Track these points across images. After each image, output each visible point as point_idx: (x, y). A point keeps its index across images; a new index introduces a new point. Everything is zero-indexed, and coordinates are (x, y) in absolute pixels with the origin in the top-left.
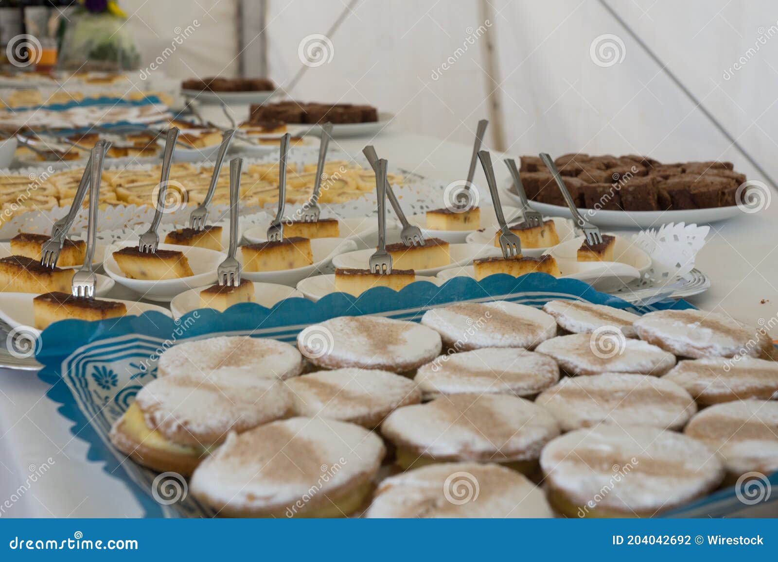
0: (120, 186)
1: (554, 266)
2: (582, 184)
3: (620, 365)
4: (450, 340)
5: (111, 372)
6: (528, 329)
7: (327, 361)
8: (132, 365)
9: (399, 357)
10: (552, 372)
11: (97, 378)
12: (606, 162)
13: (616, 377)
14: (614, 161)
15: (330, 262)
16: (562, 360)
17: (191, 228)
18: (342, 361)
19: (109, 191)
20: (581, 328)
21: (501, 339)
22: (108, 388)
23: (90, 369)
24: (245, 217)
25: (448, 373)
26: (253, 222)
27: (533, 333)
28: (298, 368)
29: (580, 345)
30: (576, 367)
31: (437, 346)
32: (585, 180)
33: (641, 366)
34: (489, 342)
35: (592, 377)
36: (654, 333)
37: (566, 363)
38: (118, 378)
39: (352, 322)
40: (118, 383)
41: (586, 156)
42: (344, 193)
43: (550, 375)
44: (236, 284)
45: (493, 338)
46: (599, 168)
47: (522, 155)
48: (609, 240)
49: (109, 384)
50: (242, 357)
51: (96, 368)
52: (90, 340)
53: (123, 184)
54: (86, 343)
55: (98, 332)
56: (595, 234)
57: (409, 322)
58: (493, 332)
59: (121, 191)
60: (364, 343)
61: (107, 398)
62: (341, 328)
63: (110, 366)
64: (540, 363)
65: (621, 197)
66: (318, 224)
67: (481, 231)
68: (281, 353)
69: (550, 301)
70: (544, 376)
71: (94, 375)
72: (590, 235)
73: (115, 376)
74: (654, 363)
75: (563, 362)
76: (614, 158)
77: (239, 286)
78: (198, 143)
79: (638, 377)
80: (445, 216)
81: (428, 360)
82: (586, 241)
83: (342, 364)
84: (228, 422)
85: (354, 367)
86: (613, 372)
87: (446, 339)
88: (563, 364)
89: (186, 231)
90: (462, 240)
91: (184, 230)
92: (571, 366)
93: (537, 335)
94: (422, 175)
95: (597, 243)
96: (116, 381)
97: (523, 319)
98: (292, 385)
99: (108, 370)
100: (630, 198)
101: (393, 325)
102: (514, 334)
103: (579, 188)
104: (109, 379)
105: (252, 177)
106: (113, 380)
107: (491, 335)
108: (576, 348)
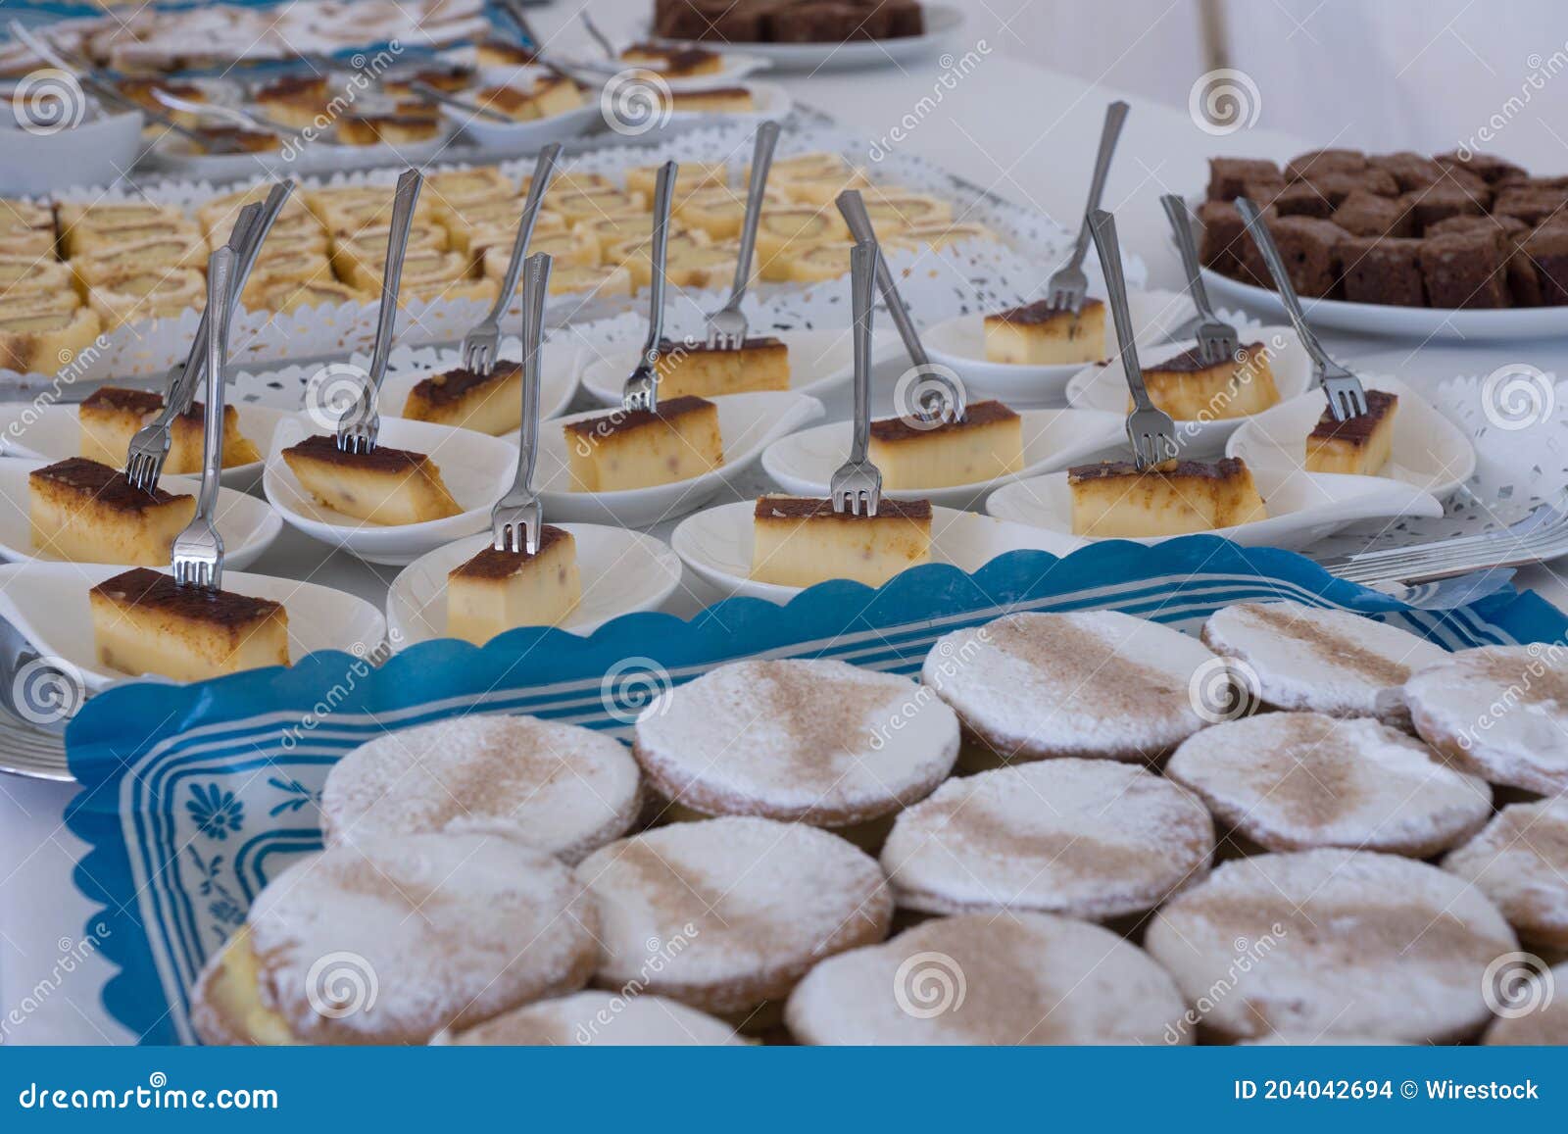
0: (342, 234)
1: (1249, 487)
2: (1340, 239)
3: (1354, 827)
4: (979, 727)
5: (229, 795)
6: (1160, 703)
7: (694, 795)
8: (273, 782)
9: (854, 788)
10: (1193, 846)
11: (199, 813)
12: (1400, 171)
13: (1343, 863)
14: (1417, 170)
15: (757, 462)
16: (1224, 805)
17: (467, 369)
18: (726, 797)
19: (315, 251)
20: (1283, 691)
21: (1094, 730)
22: (222, 835)
23: (183, 792)
24: (592, 326)
25: (959, 837)
26: (610, 338)
27: (1169, 714)
28: (628, 812)
29: (1274, 754)
30: (1256, 825)
31: (947, 749)
32: (1347, 227)
33: (1407, 829)
34: (1066, 739)
35: (1290, 857)
36: (1446, 724)
37: (1233, 813)
38: (243, 811)
39: (763, 681)
40: (244, 824)
41: (1358, 155)
42: (819, 249)
43: (1190, 856)
44: (531, 549)
45: (1077, 728)
46: (1382, 193)
47: (1213, 155)
48: (1384, 406)
49: (225, 827)
50: (506, 783)
51: (195, 788)
52: (184, 725)
53: (349, 231)
54: (175, 733)
55: (201, 708)
56: (1351, 393)
57: (891, 679)
58: (1078, 709)
59: (344, 247)
60: (780, 747)
61: (218, 860)
62: (735, 698)
63: (226, 784)
64: (1174, 817)
65: (1423, 274)
66: (742, 354)
67: (1102, 364)
68: (592, 772)
69: (1221, 608)
70: (1175, 859)
71: (191, 806)
72: (1338, 396)
73: (239, 806)
74: (1436, 820)
75: (1227, 810)
76: (1421, 161)
77: (536, 553)
78: (528, 108)
79: (1396, 865)
80: (1024, 329)
81: (922, 793)
82: (1329, 410)
83: (725, 803)
84: (434, 1005)
85: (752, 813)
86: (1339, 846)
87: (969, 725)
88: (1226, 815)
89: (454, 376)
90: (1055, 396)
91: (450, 375)
92: (1242, 821)
93: (1177, 720)
94: (997, 192)
95: (1353, 415)
96: (240, 818)
97: (1151, 670)
98: (604, 869)
99: (223, 792)
100: (1443, 277)
101: (854, 687)
102: (1126, 718)
103: (1333, 249)
104: (223, 812)
105: (628, 201)
106: (231, 816)
107: (1074, 720)
108: (1262, 761)
